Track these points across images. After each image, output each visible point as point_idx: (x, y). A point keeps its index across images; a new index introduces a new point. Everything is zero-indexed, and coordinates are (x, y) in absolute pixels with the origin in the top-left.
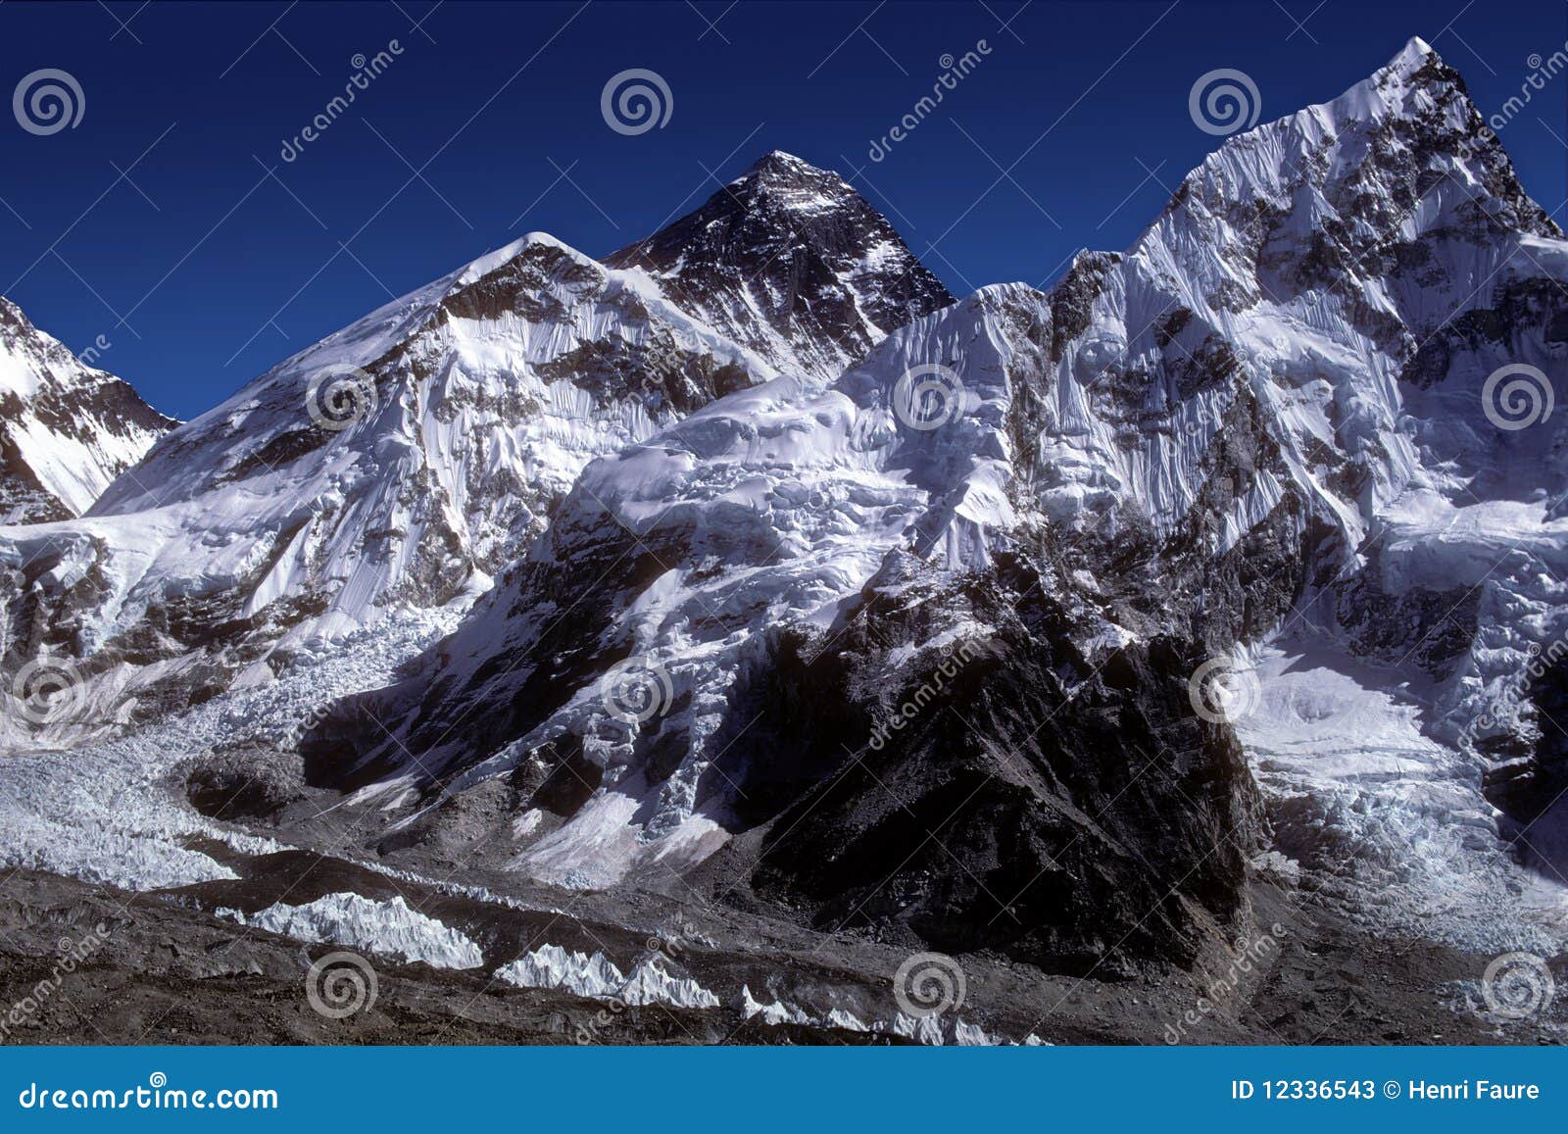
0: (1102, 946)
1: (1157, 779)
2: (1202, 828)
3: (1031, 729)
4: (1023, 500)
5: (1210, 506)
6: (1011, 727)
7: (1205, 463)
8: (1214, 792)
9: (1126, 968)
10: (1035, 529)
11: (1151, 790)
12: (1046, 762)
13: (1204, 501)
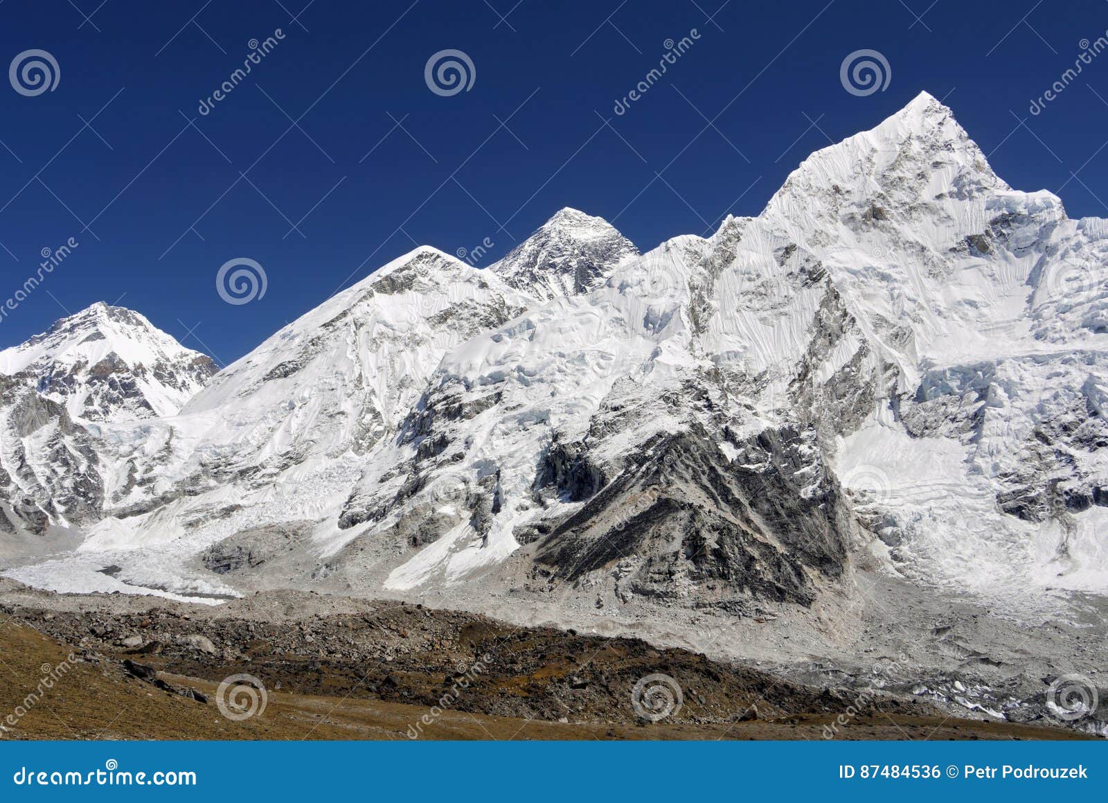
0: (750, 593)
1: (786, 499)
2: (817, 527)
3: (704, 473)
4: (697, 353)
5: (815, 355)
6: (690, 471)
7: (810, 331)
8: (825, 510)
9: (767, 607)
10: (706, 369)
11: (782, 506)
12: (714, 491)
13: (812, 353)
